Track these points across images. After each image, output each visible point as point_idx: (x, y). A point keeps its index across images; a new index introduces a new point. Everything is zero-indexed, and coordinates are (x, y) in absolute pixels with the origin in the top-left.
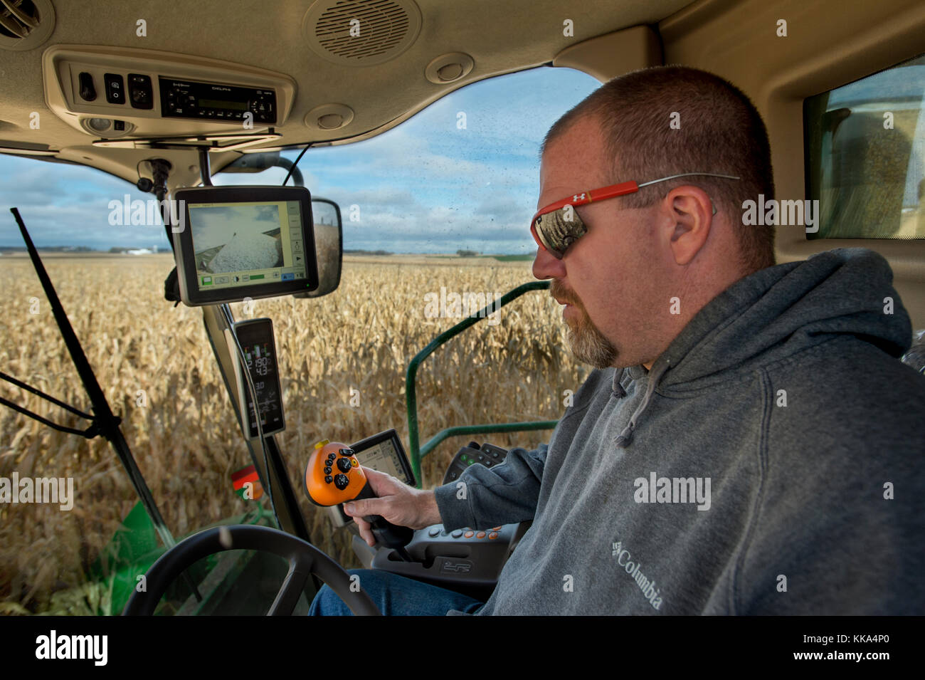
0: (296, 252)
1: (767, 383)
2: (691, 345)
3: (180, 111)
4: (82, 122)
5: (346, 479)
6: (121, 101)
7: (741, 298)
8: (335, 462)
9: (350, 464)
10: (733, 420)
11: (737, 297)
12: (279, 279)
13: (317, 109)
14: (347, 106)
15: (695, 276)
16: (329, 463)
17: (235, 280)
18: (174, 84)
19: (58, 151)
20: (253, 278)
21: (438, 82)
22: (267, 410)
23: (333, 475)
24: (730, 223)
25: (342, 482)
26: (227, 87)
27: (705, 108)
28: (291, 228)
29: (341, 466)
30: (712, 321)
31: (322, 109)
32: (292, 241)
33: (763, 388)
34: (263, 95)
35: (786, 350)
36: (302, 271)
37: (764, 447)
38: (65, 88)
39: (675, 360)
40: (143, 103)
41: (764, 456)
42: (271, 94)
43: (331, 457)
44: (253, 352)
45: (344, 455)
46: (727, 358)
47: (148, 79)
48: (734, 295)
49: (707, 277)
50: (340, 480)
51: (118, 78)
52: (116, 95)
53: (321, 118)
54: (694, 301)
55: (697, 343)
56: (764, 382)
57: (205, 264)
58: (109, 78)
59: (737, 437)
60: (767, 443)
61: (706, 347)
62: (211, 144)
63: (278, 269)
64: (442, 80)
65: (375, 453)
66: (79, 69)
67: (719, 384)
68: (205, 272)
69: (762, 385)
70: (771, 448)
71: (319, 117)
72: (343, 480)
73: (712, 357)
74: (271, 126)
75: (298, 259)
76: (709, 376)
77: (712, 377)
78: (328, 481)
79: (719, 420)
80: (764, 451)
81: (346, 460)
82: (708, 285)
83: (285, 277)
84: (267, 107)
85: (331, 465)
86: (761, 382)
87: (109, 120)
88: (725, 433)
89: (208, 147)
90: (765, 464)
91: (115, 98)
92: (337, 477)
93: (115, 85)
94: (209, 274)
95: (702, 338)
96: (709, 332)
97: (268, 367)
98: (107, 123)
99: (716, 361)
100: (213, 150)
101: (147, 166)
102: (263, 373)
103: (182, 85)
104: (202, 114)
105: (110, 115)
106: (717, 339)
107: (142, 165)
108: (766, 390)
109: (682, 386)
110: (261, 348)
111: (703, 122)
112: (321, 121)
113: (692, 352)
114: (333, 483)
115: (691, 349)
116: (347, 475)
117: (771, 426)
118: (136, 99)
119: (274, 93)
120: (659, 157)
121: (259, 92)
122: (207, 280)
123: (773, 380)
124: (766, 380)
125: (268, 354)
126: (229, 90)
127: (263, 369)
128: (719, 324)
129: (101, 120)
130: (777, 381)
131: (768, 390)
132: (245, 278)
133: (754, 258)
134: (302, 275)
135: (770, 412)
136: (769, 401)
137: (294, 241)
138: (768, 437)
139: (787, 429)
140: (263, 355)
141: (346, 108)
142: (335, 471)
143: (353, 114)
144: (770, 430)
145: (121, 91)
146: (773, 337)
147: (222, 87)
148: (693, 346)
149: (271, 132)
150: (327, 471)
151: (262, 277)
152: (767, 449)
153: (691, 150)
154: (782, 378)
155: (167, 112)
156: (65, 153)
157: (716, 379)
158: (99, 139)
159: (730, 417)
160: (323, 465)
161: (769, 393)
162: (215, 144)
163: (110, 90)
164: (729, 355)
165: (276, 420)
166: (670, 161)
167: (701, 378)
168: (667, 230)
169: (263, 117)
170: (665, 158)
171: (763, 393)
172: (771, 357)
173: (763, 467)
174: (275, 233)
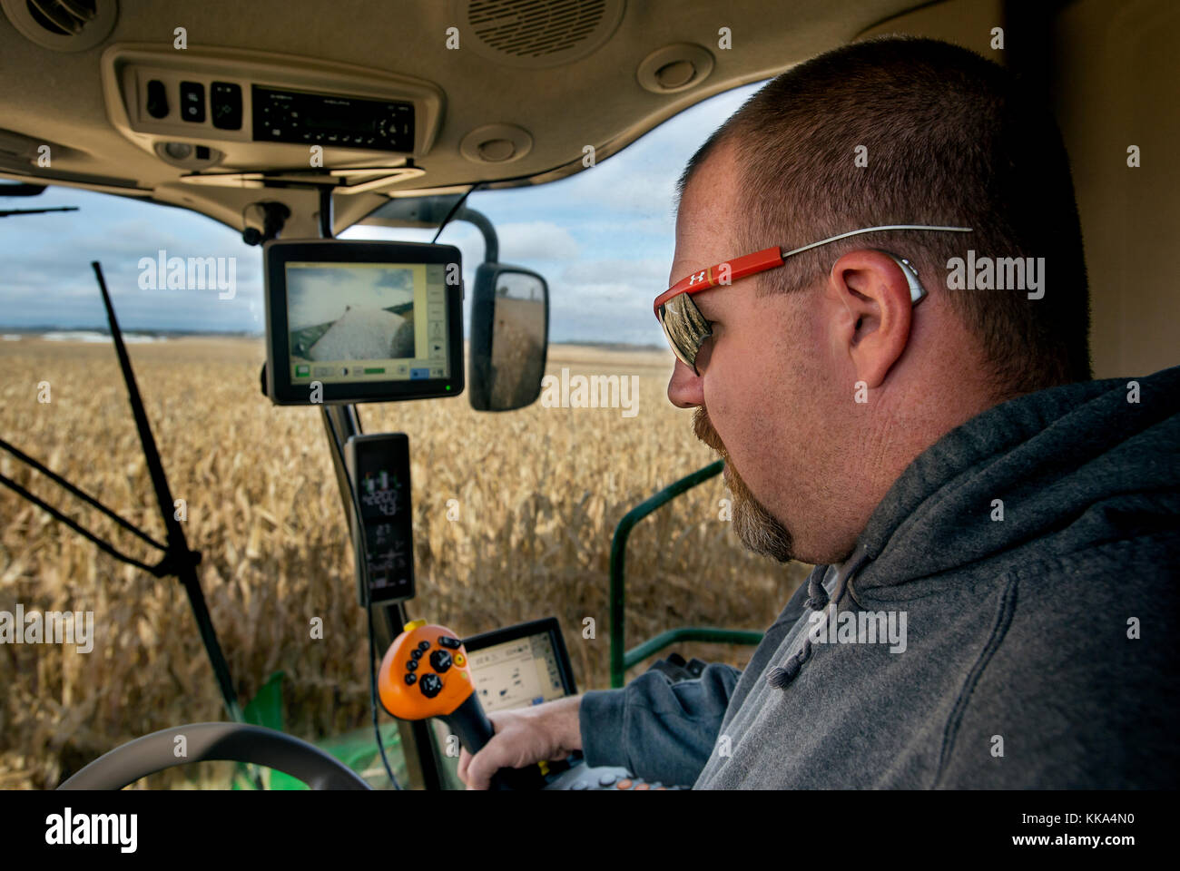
0: (436, 338)
1: (1009, 599)
2: (895, 520)
3: (277, 132)
4: (156, 146)
5: (439, 682)
6: (200, 118)
7: (983, 440)
8: (427, 655)
9: (450, 660)
10: (937, 662)
11: (980, 437)
12: (407, 376)
13: (478, 131)
14: (520, 127)
15: (898, 406)
16: (417, 655)
17: (343, 372)
18: (273, 96)
19: (151, 190)
20: (369, 371)
21: (658, 90)
22: (391, 566)
23: (419, 673)
24: (956, 311)
25: (429, 686)
26: (345, 100)
27: (900, 110)
28: (430, 303)
29: (435, 659)
30: (929, 479)
31: (484, 132)
32: (430, 321)
33: (999, 608)
34: (396, 110)
35: (1061, 542)
36: (439, 366)
37: (954, 720)
38: (129, 102)
39: (875, 547)
40: (228, 121)
41: (950, 738)
42: (406, 109)
43: (423, 647)
44: (378, 481)
45: (444, 645)
46: (953, 549)
47: (237, 90)
48: (973, 434)
49: (920, 407)
50: (428, 683)
51: (198, 88)
52: (193, 111)
53: (483, 146)
54: (900, 450)
55: (905, 517)
56: (1004, 598)
57: (302, 348)
58: (186, 88)
59: (933, 695)
60: (962, 714)
61: (916, 525)
62: (337, 181)
63: (406, 362)
64: (664, 87)
65: (520, 650)
66: (148, 75)
67: (938, 593)
68: (301, 359)
69: (1000, 601)
70: (964, 724)
71: (481, 142)
72: (433, 683)
73: (924, 545)
74: (410, 156)
75: (437, 348)
76: (925, 577)
77: (930, 580)
78: (409, 681)
79: (917, 659)
80: (953, 726)
81: (445, 653)
82: (924, 422)
83: (416, 374)
84: (400, 129)
85: (418, 657)
86: (999, 598)
87: (189, 146)
88: (918, 683)
89: (332, 186)
90: (947, 753)
91: (192, 115)
92: (425, 677)
93: (193, 97)
94: (306, 362)
95: (913, 508)
96: (924, 498)
97: (398, 504)
98: (186, 149)
99: (934, 553)
100: (338, 190)
101: (258, 210)
102: (389, 511)
103: (282, 97)
104: (307, 136)
105: (190, 138)
106: (933, 512)
107: (252, 209)
108: (1001, 613)
109: (884, 591)
110: (390, 476)
111: (895, 136)
112: (483, 150)
113: (897, 533)
114: (416, 686)
115: (895, 529)
116: (443, 676)
117: (980, 682)
118: (219, 116)
119: (411, 108)
120: (818, 203)
121: (391, 107)
122: (303, 370)
123: (1022, 594)
124: (1010, 594)
125: (399, 486)
126: (348, 104)
127: (389, 505)
128: (941, 486)
129: (181, 145)
130: (1027, 597)
131: (1005, 613)
132: (357, 372)
133: (1026, 372)
134: (441, 372)
135: (992, 654)
136: (998, 634)
137: (434, 321)
138: (967, 702)
139: (1000, 691)
140: (391, 486)
141: (520, 132)
142: (424, 667)
143: (531, 142)
144: (977, 689)
145: (200, 105)
146: (1040, 517)
147: (337, 99)
148: (899, 524)
149: (410, 164)
150: (412, 666)
151: (381, 371)
152: (958, 725)
153: (875, 188)
154: (1039, 593)
155: (261, 135)
156: (161, 192)
157: (936, 584)
158: (188, 172)
159: (933, 657)
160: (408, 657)
161: (1005, 619)
162: (343, 182)
163: (185, 104)
164: (956, 544)
165: (403, 582)
166: (836, 210)
167: (914, 580)
168: (840, 327)
169: (393, 142)
170: (827, 204)
171: (996, 618)
172: (1033, 552)
173: (942, 758)
174: (405, 309)
